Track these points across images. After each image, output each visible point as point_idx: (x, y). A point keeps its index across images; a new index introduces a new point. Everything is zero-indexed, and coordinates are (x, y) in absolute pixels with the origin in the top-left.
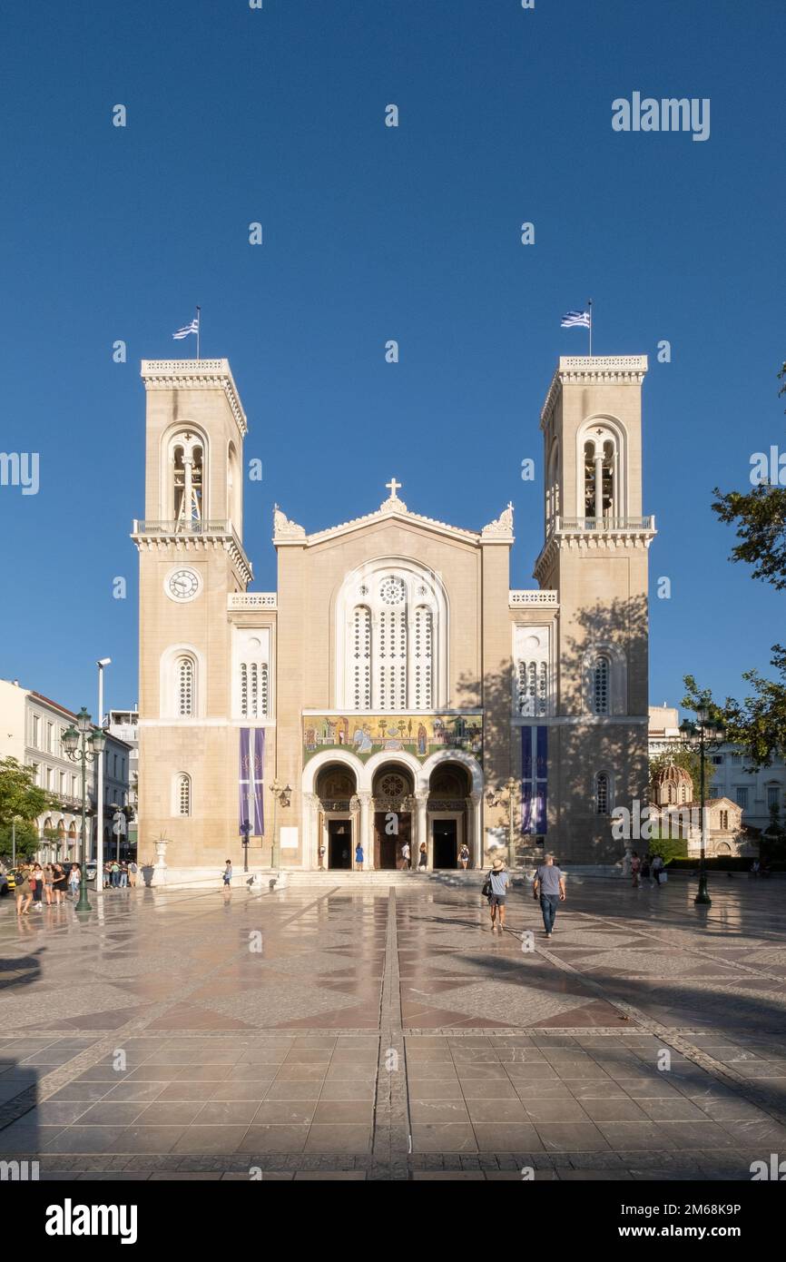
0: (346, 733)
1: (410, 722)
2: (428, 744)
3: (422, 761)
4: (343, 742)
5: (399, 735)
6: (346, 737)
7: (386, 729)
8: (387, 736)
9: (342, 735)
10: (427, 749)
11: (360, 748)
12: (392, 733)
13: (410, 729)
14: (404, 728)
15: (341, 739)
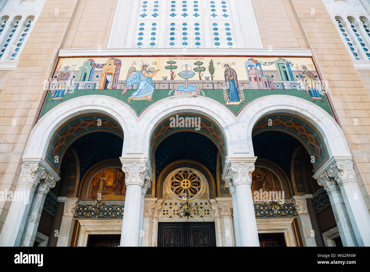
0: (116, 74)
1: (211, 63)
2: (241, 88)
3: (236, 111)
4: (109, 86)
5: (196, 78)
6: (115, 81)
7: (176, 72)
8: (177, 78)
9: (110, 78)
10: (242, 95)
11: (135, 94)
12: (185, 74)
13: (212, 70)
14: (204, 69)
15: (107, 82)
